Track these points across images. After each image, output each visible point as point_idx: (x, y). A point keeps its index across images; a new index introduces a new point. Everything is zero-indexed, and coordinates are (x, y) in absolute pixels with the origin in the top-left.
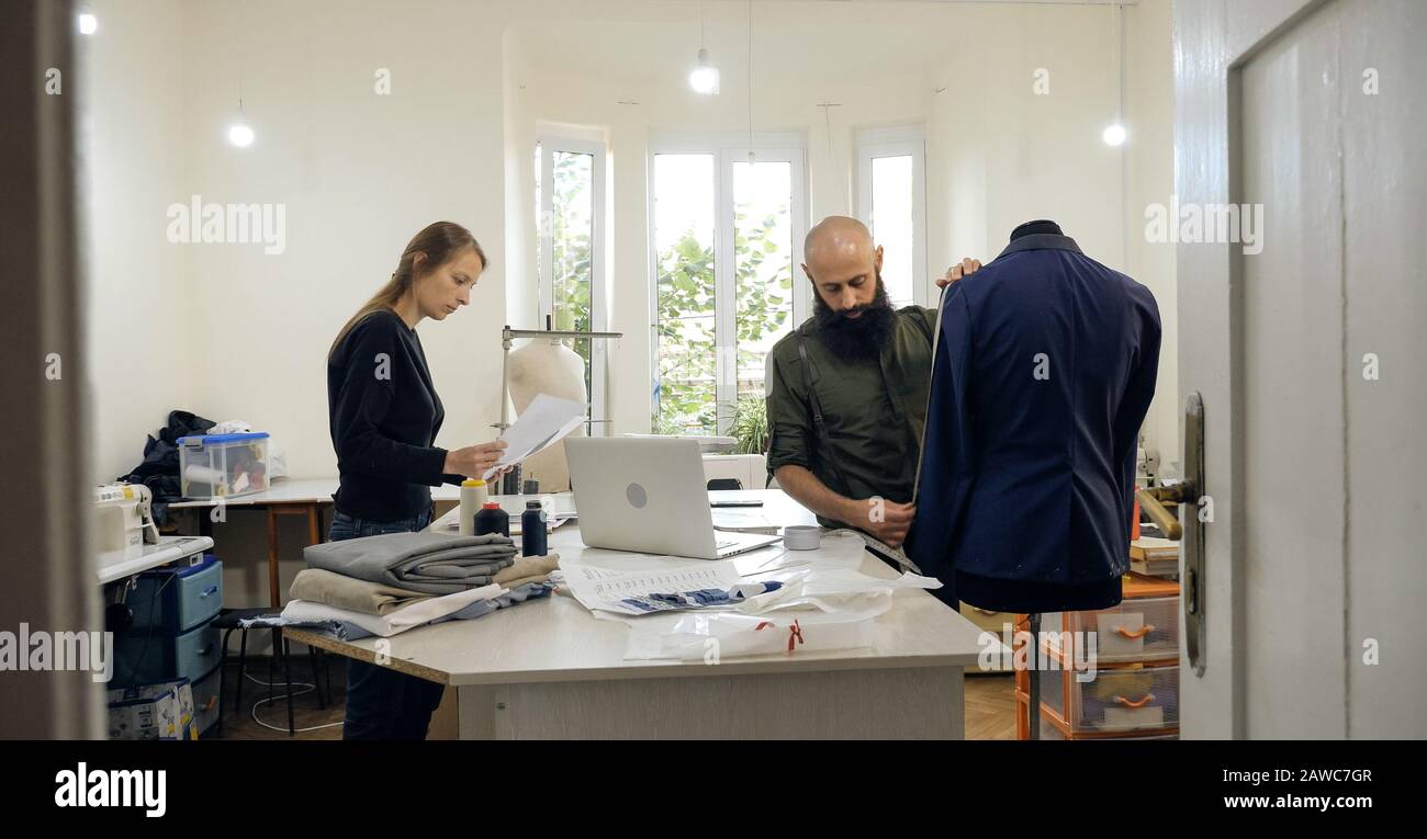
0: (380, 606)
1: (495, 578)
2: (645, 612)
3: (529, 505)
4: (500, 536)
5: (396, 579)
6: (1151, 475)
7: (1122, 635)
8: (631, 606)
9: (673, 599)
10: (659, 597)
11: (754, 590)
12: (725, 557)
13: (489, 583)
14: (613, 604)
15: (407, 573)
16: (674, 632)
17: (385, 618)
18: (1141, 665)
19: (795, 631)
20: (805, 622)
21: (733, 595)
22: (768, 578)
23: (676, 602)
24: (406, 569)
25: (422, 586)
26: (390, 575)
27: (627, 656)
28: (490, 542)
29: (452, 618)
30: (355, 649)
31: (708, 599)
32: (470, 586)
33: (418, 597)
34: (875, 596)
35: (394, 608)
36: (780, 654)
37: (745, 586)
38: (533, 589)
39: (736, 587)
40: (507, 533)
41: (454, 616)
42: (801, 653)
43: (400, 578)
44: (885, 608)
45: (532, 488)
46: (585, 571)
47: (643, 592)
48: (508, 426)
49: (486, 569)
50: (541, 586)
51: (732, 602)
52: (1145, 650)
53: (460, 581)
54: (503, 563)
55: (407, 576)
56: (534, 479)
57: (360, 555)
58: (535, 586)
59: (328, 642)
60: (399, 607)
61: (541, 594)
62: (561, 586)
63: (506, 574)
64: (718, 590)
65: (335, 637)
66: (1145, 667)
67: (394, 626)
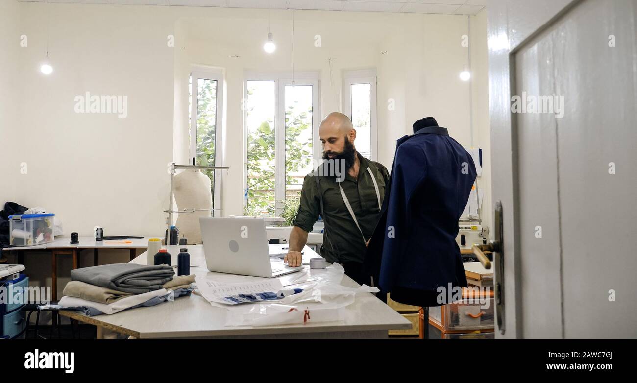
0: (107, 299)
1: (164, 286)
2: (236, 303)
3: (181, 251)
4: (167, 265)
5: (115, 287)
6: (485, 238)
7: (470, 316)
8: (230, 300)
9: (250, 297)
10: (243, 296)
11: (289, 292)
12: (276, 277)
13: (160, 288)
14: (221, 299)
15: (120, 283)
16: (250, 313)
17: (109, 305)
18: (478, 332)
19: (307, 313)
20: (311, 308)
21: (279, 295)
22: (296, 287)
23: (251, 299)
24: (120, 281)
25: (129, 289)
26: (112, 284)
27: (227, 324)
28: (162, 268)
29: (141, 306)
30: (94, 321)
31: (267, 297)
32: (152, 290)
33: (127, 295)
34: (347, 296)
35: (114, 300)
36: (299, 324)
37: (285, 291)
38: (182, 292)
39: (280, 291)
40: (170, 264)
41: (144, 305)
42: (310, 323)
43: (117, 286)
44: (352, 302)
45: (184, 242)
46: (207, 283)
47: (235, 294)
48: (172, 212)
49: (159, 281)
50: (186, 290)
51: (278, 298)
52: (481, 324)
53: (147, 287)
54: (168, 279)
55: (121, 285)
56: (185, 238)
57: (98, 274)
58: (183, 290)
59: (81, 317)
60: (116, 300)
61: (185, 294)
62: (196, 291)
63: (169, 284)
64: (272, 293)
65: (84, 315)
66: (481, 332)
67: (114, 309)
